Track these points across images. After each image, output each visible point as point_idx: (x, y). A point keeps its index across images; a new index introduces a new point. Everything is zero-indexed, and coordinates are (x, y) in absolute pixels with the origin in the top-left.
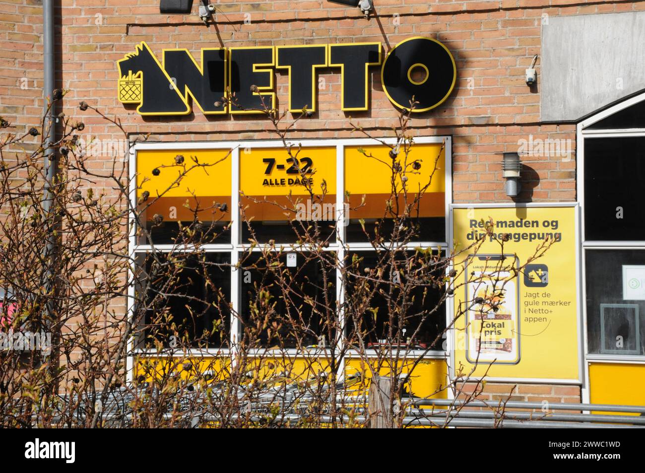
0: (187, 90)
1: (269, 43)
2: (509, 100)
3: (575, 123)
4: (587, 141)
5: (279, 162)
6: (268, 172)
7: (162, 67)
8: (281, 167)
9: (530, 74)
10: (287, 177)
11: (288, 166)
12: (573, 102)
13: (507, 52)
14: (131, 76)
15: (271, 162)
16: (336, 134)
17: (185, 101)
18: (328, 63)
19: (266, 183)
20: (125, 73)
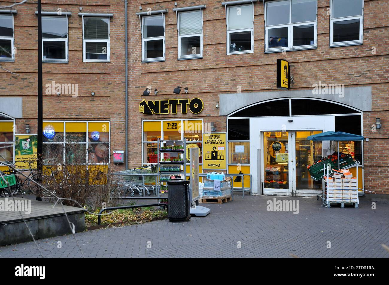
0: (152, 109)
1: (168, 99)
2: (213, 111)
3: (226, 116)
4: (229, 120)
5: (170, 124)
6: (168, 126)
7: (147, 104)
8: (171, 125)
9: (217, 106)
10: (172, 127)
11: (172, 125)
12: (225, 112)
13: (213, 101)
14: (142, 106)
15: (169, 124)
16: (181, 118)
17: (152, 111)
18: (179, 103)
19: (168, 128)
20: (141, 106)
